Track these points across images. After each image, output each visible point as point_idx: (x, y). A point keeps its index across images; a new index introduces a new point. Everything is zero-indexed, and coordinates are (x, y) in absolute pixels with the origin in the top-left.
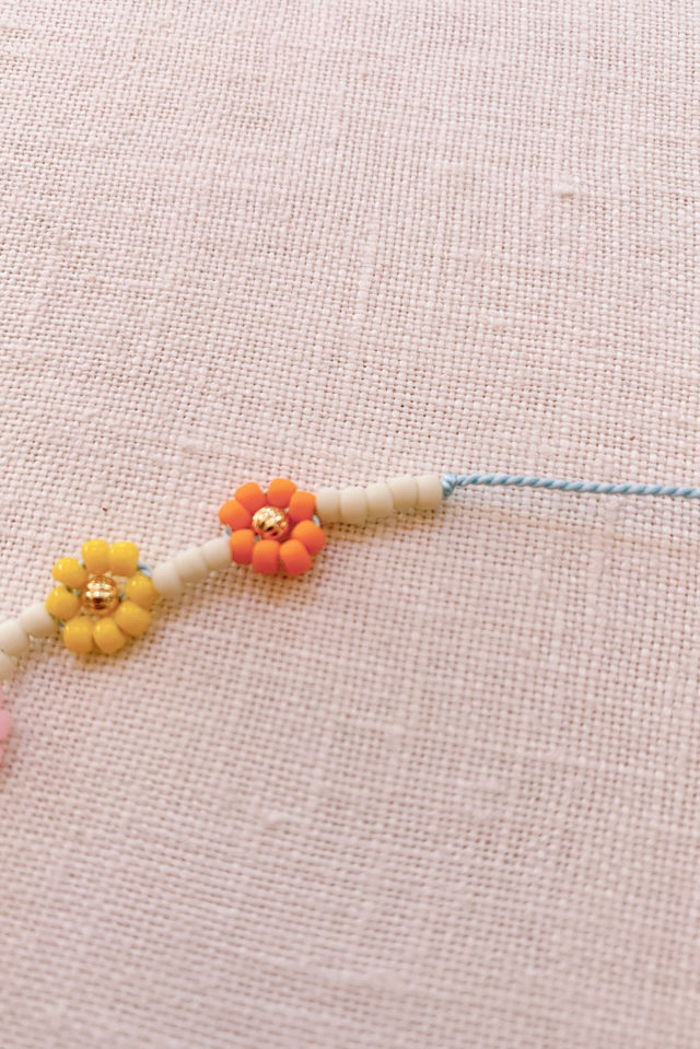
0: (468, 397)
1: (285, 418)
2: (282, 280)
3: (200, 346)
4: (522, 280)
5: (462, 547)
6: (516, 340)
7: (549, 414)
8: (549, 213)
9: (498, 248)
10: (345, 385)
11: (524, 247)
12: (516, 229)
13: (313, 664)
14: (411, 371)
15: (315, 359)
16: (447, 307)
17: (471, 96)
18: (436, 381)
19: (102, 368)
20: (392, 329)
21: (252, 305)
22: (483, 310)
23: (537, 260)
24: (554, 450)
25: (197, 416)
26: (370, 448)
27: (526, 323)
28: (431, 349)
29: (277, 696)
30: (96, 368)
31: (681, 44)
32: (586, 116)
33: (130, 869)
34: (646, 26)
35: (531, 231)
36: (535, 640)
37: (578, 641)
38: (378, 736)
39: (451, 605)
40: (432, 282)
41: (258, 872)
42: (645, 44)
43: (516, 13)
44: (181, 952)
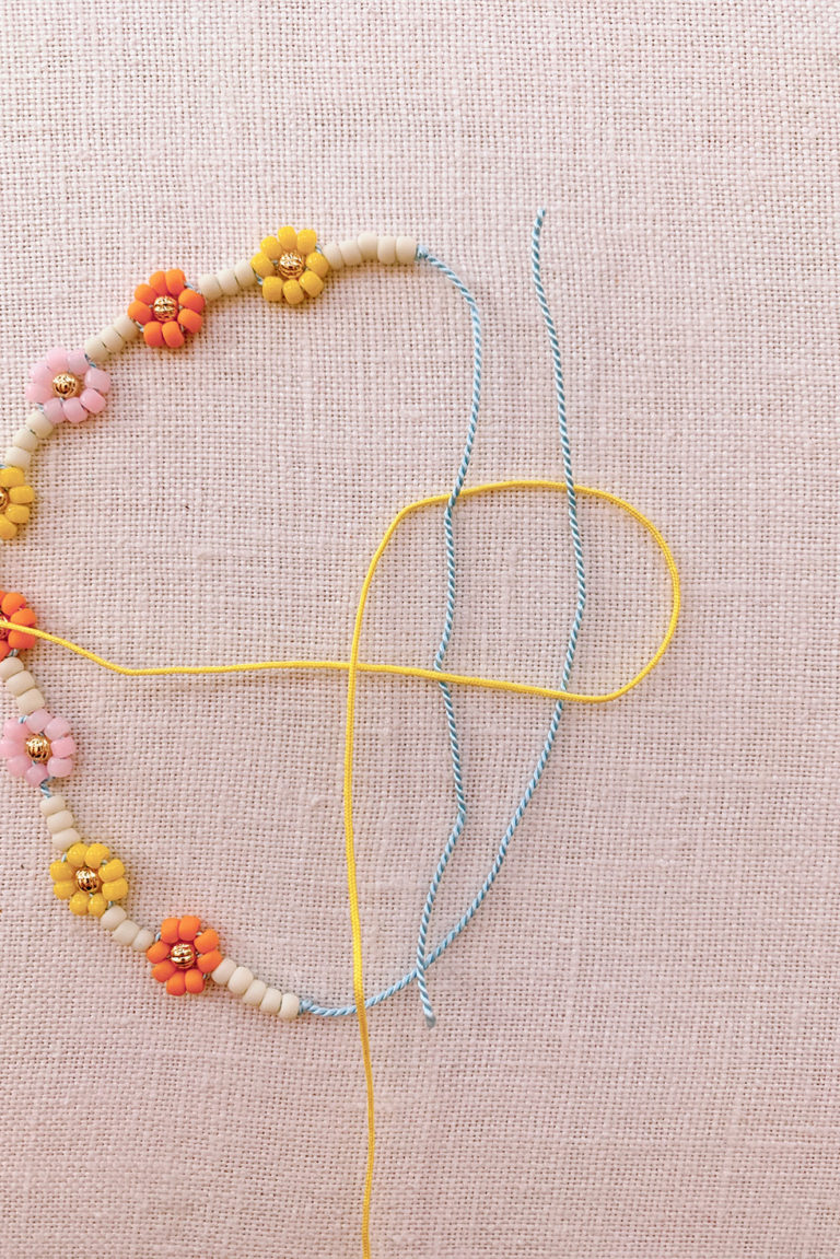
0: (401, 482)
1: (268, 520)
2: (242, 403)
3: (191, 471)
4: (429, 374)
5: (412, 599)
6: (431, 428)
8: (444, 305)
9: (407, 346)
10: (307, 486)
11: (427, 342)
12: (419, 326)
13: (323, 698)
14: (356, 467)
15: (281, 468)
16: (374, 407)
17: (366, 195)
19: (120, 501)
20: (335, 433)
21: (223, 429)
22: (402, 406)
23: (439, 352)
25: (202, 529)
26: (335, 535)
27: (437, 412)
28: (368, 446)
29: (303, 722)
30: (115, 502)
31: (543, 108)
32: (467, 201)
33: (231, 847)
34: (511, 92)
35: (431, 326)
36: (470, 656)
37: (498, 652)
38: (374, 737)
39: (410, 642)
40: (360, 386)
41: (312, 834)
42: (511, 113)
43: (394, 95)
44: (274, 890)
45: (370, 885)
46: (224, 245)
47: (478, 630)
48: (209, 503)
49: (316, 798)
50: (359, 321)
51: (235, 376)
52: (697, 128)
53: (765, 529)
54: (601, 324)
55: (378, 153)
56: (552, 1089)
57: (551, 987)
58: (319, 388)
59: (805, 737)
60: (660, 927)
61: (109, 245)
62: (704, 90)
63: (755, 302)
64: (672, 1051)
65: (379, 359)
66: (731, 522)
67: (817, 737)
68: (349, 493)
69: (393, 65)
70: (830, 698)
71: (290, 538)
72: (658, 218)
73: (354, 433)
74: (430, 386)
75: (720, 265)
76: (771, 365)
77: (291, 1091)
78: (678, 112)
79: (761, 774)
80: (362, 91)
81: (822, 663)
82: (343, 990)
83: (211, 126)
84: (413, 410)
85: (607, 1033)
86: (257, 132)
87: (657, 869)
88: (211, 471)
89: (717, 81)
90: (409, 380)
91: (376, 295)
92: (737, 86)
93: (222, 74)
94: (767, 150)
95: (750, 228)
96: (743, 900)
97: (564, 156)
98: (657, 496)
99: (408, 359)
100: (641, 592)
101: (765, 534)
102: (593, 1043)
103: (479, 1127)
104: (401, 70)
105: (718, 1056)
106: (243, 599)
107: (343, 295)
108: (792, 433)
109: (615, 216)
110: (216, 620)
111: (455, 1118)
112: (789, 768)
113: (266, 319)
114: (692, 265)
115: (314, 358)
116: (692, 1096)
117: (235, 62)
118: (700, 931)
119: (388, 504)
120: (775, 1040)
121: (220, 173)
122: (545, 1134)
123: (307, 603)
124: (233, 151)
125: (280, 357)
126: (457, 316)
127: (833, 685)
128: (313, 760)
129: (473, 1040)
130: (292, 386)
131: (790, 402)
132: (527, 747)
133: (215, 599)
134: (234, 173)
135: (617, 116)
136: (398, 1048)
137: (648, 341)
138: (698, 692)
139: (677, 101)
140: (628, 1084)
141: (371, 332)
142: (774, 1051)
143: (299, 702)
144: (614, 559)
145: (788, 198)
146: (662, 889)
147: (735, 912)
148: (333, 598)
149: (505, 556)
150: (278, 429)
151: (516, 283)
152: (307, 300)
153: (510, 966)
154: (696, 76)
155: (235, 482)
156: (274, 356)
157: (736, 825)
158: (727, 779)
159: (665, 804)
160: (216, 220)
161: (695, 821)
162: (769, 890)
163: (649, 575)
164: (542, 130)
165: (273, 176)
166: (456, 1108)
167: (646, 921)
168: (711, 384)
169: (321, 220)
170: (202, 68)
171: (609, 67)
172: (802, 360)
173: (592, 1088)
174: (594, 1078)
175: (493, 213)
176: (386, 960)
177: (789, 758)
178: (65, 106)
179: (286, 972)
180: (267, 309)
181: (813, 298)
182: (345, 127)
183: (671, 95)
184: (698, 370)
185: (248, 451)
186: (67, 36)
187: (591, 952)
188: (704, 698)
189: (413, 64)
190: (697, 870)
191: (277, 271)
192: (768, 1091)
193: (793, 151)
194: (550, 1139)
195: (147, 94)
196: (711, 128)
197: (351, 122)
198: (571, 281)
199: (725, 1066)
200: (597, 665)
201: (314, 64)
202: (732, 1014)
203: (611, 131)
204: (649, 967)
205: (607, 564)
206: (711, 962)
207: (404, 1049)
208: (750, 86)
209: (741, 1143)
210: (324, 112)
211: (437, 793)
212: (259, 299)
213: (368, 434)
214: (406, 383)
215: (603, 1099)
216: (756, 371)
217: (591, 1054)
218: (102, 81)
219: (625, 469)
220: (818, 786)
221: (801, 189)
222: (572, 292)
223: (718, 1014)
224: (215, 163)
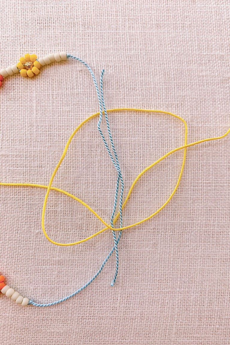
0: (64, 130)
1: (22, 143)
2: (15, 108)
4: (72, 97)
5: (68, 167)
6: (73, 114)
7: (83, 132)
8: (77, 77)
9: (65, 89)
10: (34, 132)
11: (71, 88)
12: (69, 83)
13: (39, 199)
14: (49, 126)
15: (26, 127)
16: (55, 108)
17: (53, 44)
18: (55, 127)
20: (43, 116)
21: (9, 116)
22: (64, 107)
23: (75, 91)
24: (85, 140)
26: (43, 147)
27: (74, 109)
28: (53, 120)
29: (33, 207)
31: (106, 18)
32: (83, 45)
33: (11, 247)
34: (97, 13)
35: (73, 83)
36: (86, 185)
37: (95, 183)
38: (56, 211)
39: (67, 181)
40: (51, 101)
41: (36, 243)
42: (97, 19)
43: (61, 15)
44: (25, 260)
45: (54, 259)
46: (10, 60)
47: (88, 176)
48: (4, 138)
49: (37, 231)
50: (50, 82)
51: (13, 100)
52: (153, 23)
53: (177, 143)
54: (125, 81)
55: (57, 32)
56: (114, 324)
57: (113, 290)
58: (38, 102)
59: (192, 208)
60: (148, 270)
62: (155, 11)
63: (173, 74)
64: (153, 311)
65: (57, 93)
66: (166, 142)
67: (195, 208)
68: (47, 134)
69: (61, 6)
70: (199, 196)
71: (29, 149)
72: (142, 49)
73: (49, 116)
74: (72, 101)
75: (161, 63)
76: (178, 93)
77: (30, 326)
78: (147, 18)
79: (178, 220)
80: (52, 13)
81: (196, 185)
82: (47, 292)
83: (6, 24)
84: (67, 108)
85: (131, 305)
86: (20, 26)
87: (146, 252)
88: (5, 129)
89: (159, 9)
90: (66, 99)
91: (56, 74)
92: (165, 10)
93: (9, 9)
94: (175, 28)
95: (170, 52)
96: (174, 261)
97: (113, 31)
98: (143, 134)
99: (65, 93)
100: (139, 163)
101: (177, 145)
102: (127, 308)
103: (91, 337)
104: (63, 7)
105: (168, 312)
106: (14, 168)
107: (46, 74)
108: (185, 114)
109: (129, 49)
110: (6, 175)
111: (83, 334)
112: (187, 218)
113: (22, 82)
114: (153, 63)
115: (37, 93)
116: (160, 325)
117: (13, 6)
118: (160, 272)
119: (59, 137)
120: (185, 306)
121: (9, 39)
122: (112, 339)
123: (34, 169)
124: (12, 32)
125: (27, 93)
126: (81, 80)
127: (200, 191)
128: (36, 219)
129: (88, 308)
130: (30, 102)
131: (184, 104)
132: (105, 213)
133: (6, 168)
134: (13, 38)
135: (129, 19)
136: (64, 311)
137: (140, 86)
138: (158, 194)
139: (147, 15)
140: (138, 322)
141: (54, 85)
142: (185, 310)
143: (31, 201)
144: (131, 154)
145: (182, 43)
146: (148, 258)
147: (171, 265)
148: (42, 167)
149: (97, 153)
150: (26, 115)
151: (98, 69)
152: (34, 76)
153: (100, 284)
154: (152, 7)
155: (12, 132)
156: (25, 93)
157: (171, 237)
158: (168, 222)
159: (148, 231)
160: (7, 53)
161: (158, 236)
162: (182, 257)
163: (141, 158)
164: (106, 24)
165: (24, 39)
166: (83, 331)
167: (143, 268)
168: (159, 99)
169: (39, 52)
171: (126, 5)
172: (188, 91)
173: (127, 323)
174: (128, 320)
175: (92, 49)
176: (60, 282)
177: (187, 215)
179: (29, 287)
180: (23, 79)
181: (190, 72)
182: (47, 24)
183: (145, 13)
184: (155, 95)
185: (16, 122)
187: (126, 279)
188: (159, 196)
189: (67, 5)
190: (159, 251)
191: (25, 68)
192: (184, 323)
193: (183, 29)
194: (114, 341)
196: (158, 22)
197: (48, 23)
198: (115, 69)
199: (170, 315)
200: (126, 187)
201: (37, 6)
202: (171, 298)
203: (127, 24)
204: (144, 284)
205: (129, 155)
206: (164, 281)
207: (67, 311)
208: (169, 10)
209: (176, 340)
210: (40, 20)
211: (76, 229)
212: (20, 76)
213: (53, 116)
214: (65, 100)
215: (131, 327)
216: (173, 94)
217: (127, 312)
219: (133, 125)
220: (197, 224)
221: (185, 40)
222: (116, 72)
223: (167, 298)
224: (7, 36)
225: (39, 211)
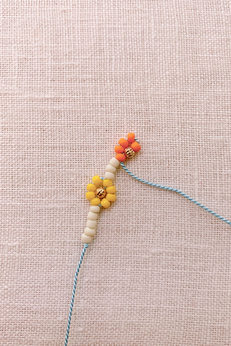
46: (163, 126)
51: (168, 178)
55: (226, 91)
61: (118, 125)
65: (226, 173)
71: (189, 245)
80: (219, 66)
83: (159, 78)
88: (157, 217)
93: (163, 58)
106: (169, 270)
110: (158, 278)
115: (199, 172)
117: (168, 54)
121: (162, 97)
124: (168, 89)
125: (186, 171)
130: (191, 183)
133: (158, 270)
141: (223, 162)
148: (206, 270)
155: (167, 221)
156: (183, 171)
160: (160, 116)
170: (156, 56)
178: (100, 69)
182: (212, 80)
186: (102, 42)
195: (134, 65)
201: (200, 55)
210: (204, 74)
218: (115, 60)
225: (201, 327)
